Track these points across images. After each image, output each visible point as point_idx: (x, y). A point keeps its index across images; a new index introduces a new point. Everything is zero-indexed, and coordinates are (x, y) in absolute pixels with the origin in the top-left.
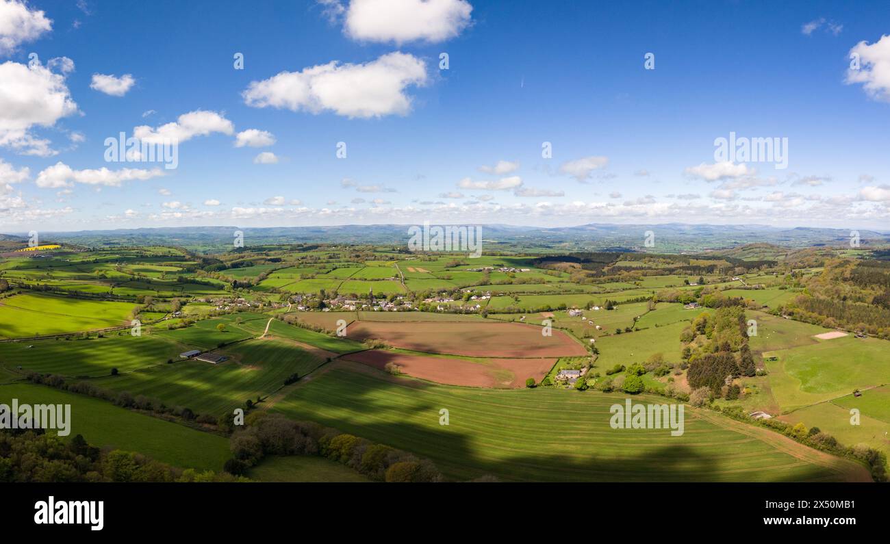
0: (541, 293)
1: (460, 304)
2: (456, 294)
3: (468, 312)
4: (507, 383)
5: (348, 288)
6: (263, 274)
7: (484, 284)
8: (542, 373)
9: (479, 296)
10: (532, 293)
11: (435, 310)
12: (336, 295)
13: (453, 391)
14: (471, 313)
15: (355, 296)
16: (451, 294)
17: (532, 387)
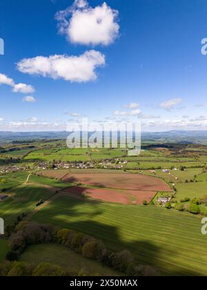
0: (150, 161)
1: (114, 165)
2: (112, 161)
3: (117, 169)
4: (134, 202)
5: (65, 159)
6: (25, 154)
7: (124, 156)
8: (150, 198)
9: (122, 162)
10: (146, 161)
11: (103, 168)
12: (60, 162)
13: (110, 205)
14: (119, 169)
15: (69, 162)
16: (110, 161)
17: (146, 204)
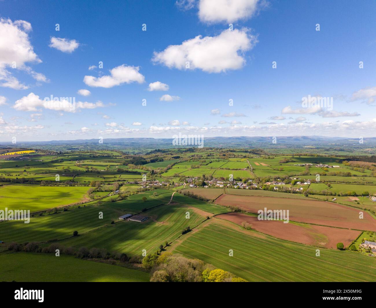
0: (349, 183)
1: (289, 186)
2: (287, 180)
3: (295, 192)
4: (323, 244)
5: (219, 174)
6: (169, 166)
7: (306, 174)
8: (349, 240)
9: (302, 182)
10: (341, 182)
11: (272, 189)
12: (212, 178)
13: (285, 244)
14: (297, 193)
15: (223, 179)
16: (283, 180)
17: (342, 249)
